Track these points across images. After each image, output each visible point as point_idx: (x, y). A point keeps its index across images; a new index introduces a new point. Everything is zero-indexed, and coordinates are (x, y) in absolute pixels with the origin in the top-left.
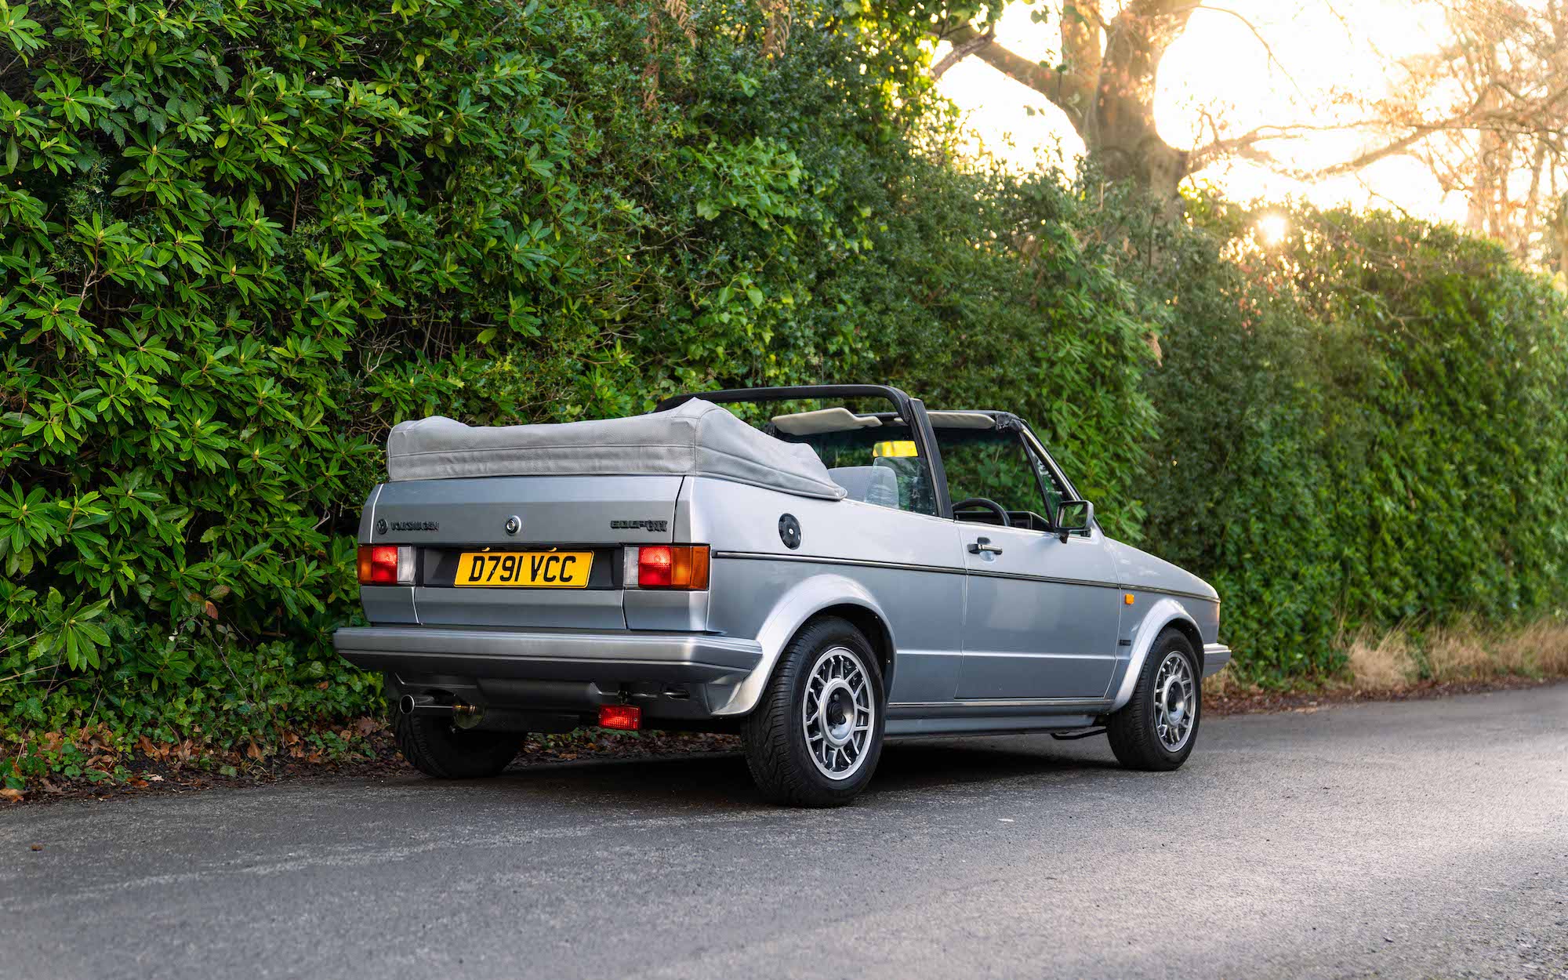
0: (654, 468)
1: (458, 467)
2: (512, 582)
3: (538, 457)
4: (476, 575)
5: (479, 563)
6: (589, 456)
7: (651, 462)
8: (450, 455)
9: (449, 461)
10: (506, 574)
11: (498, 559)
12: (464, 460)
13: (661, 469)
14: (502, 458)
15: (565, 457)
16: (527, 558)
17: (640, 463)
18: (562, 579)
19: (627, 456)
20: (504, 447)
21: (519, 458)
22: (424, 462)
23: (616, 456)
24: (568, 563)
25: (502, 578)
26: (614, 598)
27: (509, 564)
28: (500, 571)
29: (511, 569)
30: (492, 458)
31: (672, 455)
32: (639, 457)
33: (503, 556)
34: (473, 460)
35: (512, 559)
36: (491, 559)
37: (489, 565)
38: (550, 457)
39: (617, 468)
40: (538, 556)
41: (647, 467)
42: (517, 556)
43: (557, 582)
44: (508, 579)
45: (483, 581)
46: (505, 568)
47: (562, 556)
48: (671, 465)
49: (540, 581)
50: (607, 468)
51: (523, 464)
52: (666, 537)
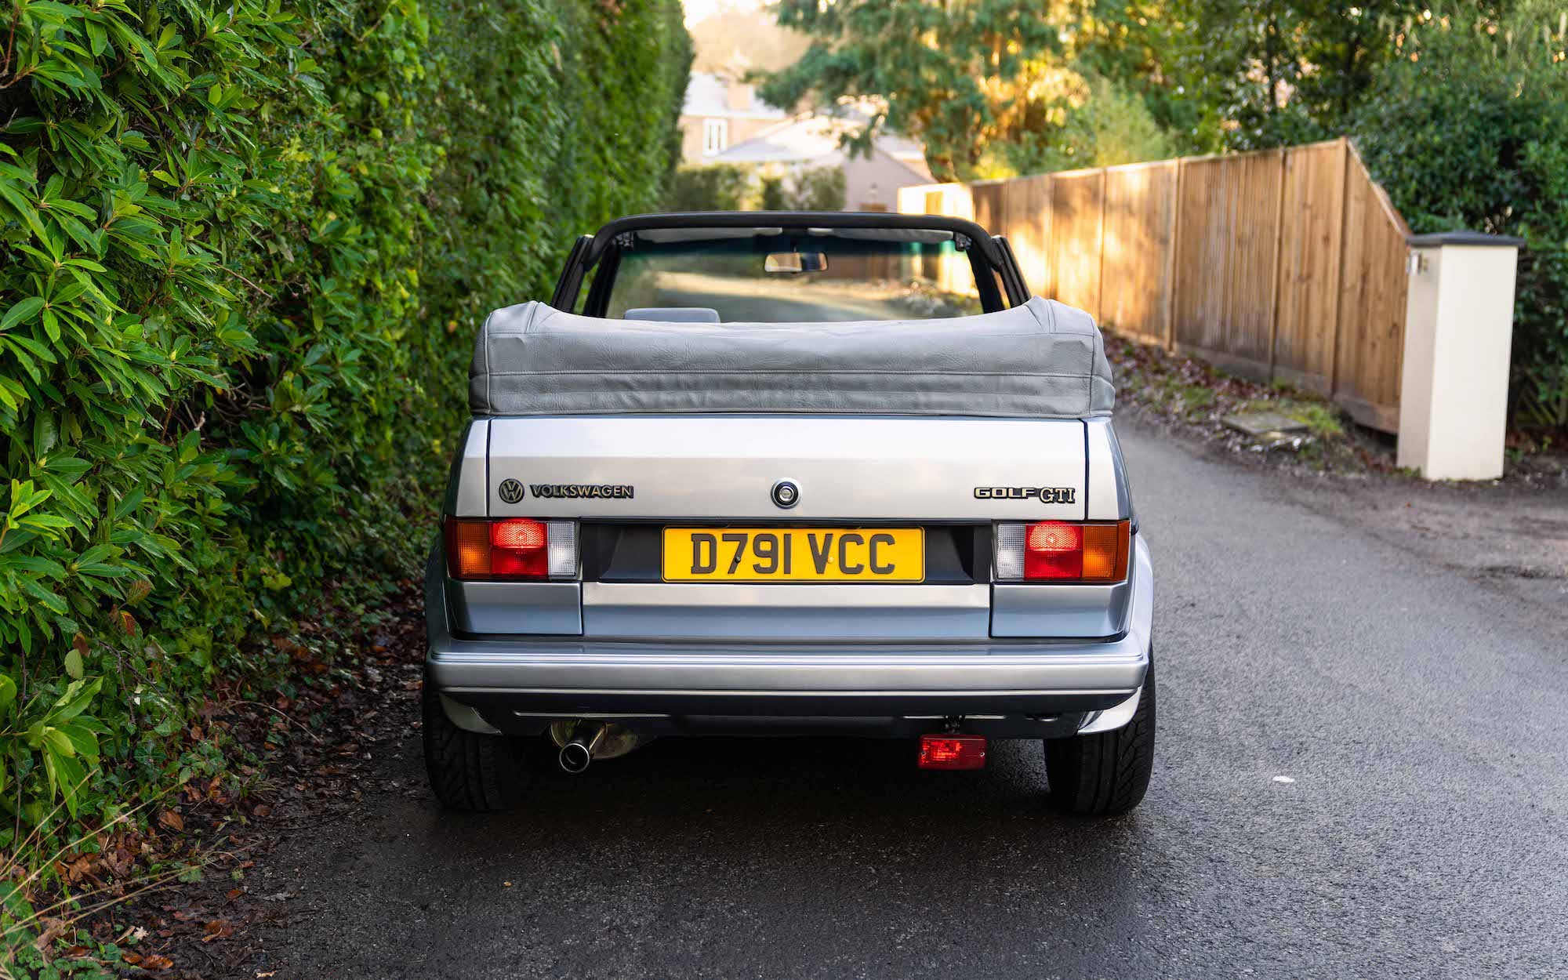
0: (1027, 408)
1: (643, 396)
2: (779, 574)
3: (807, 386)
4: (705, 562)
5: (705, 546)
6: (909, 388)
7: (1019, 399)
8: (627, 378)
9: (627, 386)
10: (766, 563)
11: (742, 539)
12: (658, 386)
13: (1039, 409)
14: (736, 385)
15: (862, 386)
16: (799, 538)
17: (1000, 398)
18: (874, 568)
19: (977, 388)
20: (742, 370)
21: (771, 386)
22: (566, 387)
23: (957, 388)
24: (881, 546)
25: (757, 568)
26: (976, 595)
27: (765, 546)
28: (749, 557)
29: (772, 554)
30: (716, 385)
31: (1055, 388)
32: (998, 389)
33: (752, 534)
34: (678, 386)
35: (773, 540)
36: (726, 538)
37: (726, 550)
38: (830, 386)
39: (959, 406)
40: (820, 535)
41: (1016, 406)
42: (779, 534)
43: (867, 574)
44: (772, 569)
45: (721, 572)
46: (758, 553)
47: (867, 535)
48: (1057, 404)
49: (832, 571)
50: (941, 405)
51: (779, 395)
52: (1075, 512)
